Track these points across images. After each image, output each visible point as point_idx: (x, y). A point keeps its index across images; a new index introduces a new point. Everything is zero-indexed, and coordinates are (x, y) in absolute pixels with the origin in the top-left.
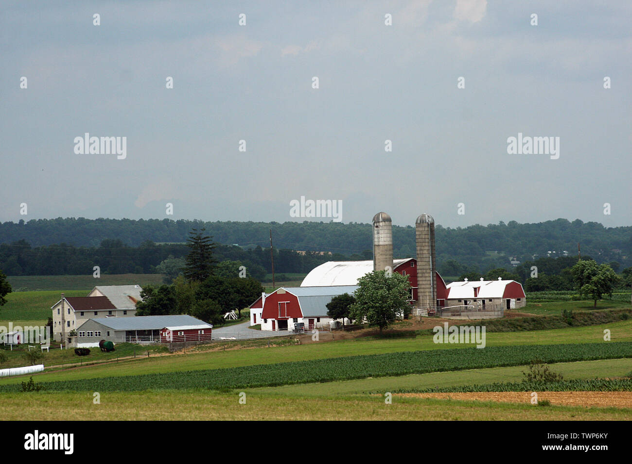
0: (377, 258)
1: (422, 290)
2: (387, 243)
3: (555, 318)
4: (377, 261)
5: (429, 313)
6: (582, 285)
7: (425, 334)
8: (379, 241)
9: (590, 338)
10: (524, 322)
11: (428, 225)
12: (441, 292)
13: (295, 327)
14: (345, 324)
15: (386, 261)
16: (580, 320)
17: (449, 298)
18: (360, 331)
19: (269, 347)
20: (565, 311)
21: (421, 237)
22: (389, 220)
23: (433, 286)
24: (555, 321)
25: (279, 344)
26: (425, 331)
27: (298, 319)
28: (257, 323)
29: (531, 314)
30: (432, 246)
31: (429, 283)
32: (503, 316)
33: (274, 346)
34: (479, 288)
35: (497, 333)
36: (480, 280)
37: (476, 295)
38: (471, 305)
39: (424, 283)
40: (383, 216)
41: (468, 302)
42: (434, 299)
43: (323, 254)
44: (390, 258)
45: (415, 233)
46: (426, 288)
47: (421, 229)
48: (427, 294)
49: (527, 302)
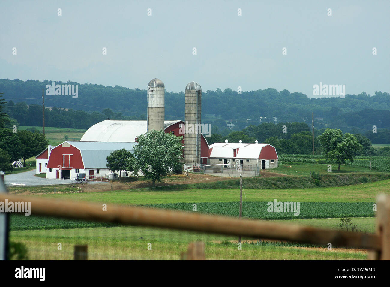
0: (150, 119)
1: (188, 149)
2: (159, 106)
3: (304, 178)
4: (150, 122)
5: (194, 170)
6: (328, 151)
7: (192, 188)
8: (153, 104)
9: (335, 197)
10: (278, 181)
11: (196, 91)
12: (205, 151)
13: (78, 176)
14: (121, 176)
15: (159, 122)
16: (326, 181)
17: (211, 157)
18: (134, 183)
19: (55, 193)
20: (314, 173)
21: (189, 102)
22: (162, 86)
23: (198, 145)
24: (304, 181)
25: (64, 191)
26: (192, 185)
27: (80, 169)
28: (43, 171)
29: (284, 174)
30: (199, 111)
31: (194, 142)
32: (259, 175)
33: (60, 193)
34: (238, 149)
35: (254, 190)
36: (239, 143)
37: (235, 155)
38: (230, 164)
39: (190, 142)
40: (157, 82)
41: (228, 161)
42: (198, 158)
43: (67, 111)
44: (162, 119)
45: (185, 98)
46: (192, 147)
47: (189, 95)
48: (193, 152)
49: (279, 163)
